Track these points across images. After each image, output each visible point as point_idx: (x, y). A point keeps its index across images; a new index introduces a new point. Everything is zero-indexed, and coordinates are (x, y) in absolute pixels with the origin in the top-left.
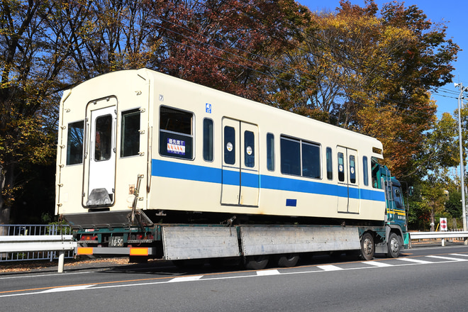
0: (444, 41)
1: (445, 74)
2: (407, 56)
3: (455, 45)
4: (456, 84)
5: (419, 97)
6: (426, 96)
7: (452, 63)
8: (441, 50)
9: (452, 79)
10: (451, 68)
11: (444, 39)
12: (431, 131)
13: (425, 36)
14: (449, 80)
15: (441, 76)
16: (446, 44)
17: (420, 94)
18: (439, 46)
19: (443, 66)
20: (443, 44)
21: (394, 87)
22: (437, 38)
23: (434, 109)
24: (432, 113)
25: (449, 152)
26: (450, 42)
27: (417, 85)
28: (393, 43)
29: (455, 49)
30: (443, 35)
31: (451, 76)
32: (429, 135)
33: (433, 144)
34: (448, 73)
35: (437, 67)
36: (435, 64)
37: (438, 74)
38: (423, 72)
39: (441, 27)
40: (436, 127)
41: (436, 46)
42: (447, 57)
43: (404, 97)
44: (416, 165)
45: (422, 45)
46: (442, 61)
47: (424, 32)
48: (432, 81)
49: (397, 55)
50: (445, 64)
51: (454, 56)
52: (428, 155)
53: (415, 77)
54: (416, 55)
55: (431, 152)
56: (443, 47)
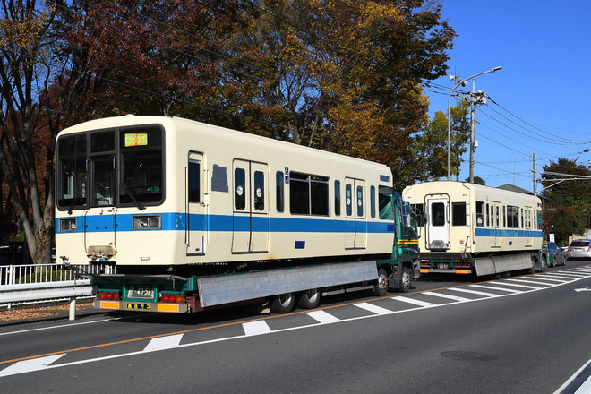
0: (438, 24)
1: (439, 64)
2: (394, 42)
3: (451, 29)
4: (452, 77)
5: (408, 91)
6: (417, 91)
7: (447, 51)
8: (434, 34)
9: (447, 71)
10: (445, 58)
11: (439, 21)
12: (421, 133)
13: (415, 16)
14: (442, 73)
15: (434, 67)
16: (440, 27)
17: (410, 88)
18: (432, 30)
19: (437, 55)
20: (437, 27)
21: (376, 80)
22: (429, 19)
23: (425, 107)
24: (424, 112)
25: (440, 160)
26: (445, 25)
27: (406, 77)
28: (376, 23)
29: (451, 34)
30: (437, 16)
31: (445, 67)
32: (418, 138)
33: (423, 149)
34: (442, 62)
35: (429, 55)
36: (428, 52)
37: (430, 64)
38: (413, 62)
39: (435, 6)
40: (426, 128)
41: (428, 29)
42: (440, 43)
43: (391, 92)
44: (403, 175)
45: (412, 27)
46: (435, 48)
47: (415, 11)
48: (423, 73)
49: (381, 38)
50: (439, 52)
51: (449, 42)
52: (416, 163)
53: (404, 67)
54: (404, 40)
55: (420, 159)
56: (437, 31)
